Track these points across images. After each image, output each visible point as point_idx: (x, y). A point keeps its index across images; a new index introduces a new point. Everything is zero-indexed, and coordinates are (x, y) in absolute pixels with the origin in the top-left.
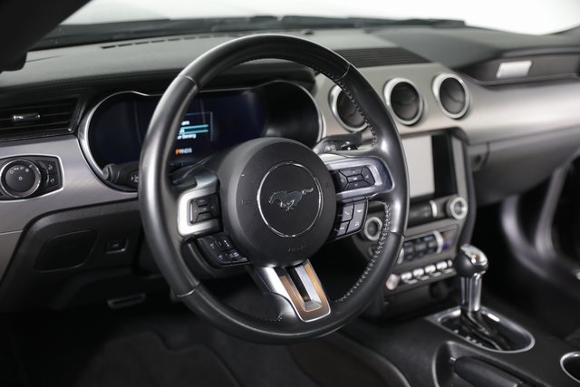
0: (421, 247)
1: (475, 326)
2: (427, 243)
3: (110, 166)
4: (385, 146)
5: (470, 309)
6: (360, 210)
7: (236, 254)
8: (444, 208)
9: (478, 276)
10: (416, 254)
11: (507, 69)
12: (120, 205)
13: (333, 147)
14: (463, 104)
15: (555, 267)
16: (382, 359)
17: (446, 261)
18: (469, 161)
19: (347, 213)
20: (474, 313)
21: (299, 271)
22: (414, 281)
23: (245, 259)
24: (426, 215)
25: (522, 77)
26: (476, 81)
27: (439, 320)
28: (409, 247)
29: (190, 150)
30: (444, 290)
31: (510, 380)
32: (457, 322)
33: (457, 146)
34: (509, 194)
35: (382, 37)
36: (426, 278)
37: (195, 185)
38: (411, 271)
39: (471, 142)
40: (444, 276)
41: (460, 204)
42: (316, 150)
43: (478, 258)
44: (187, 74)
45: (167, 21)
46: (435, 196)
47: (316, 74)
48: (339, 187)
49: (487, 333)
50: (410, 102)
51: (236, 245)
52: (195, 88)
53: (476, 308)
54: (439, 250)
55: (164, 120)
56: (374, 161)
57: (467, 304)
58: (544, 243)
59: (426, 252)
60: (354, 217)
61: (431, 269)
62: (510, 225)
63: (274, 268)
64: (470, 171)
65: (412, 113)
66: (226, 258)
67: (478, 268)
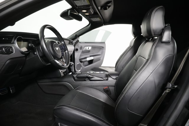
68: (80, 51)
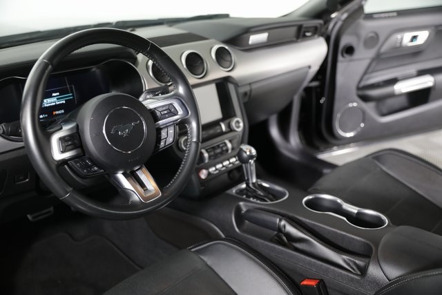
0: (218, 151)
1: (255, 191)
2: (222, 148)
3: (3, 125)
4: (181, 90)
5: (250, 182)
6: (171, 131)
7: (96, 168)
8: (229, 126)
9: (252, 161)
10: (216, 156)
11: (254, 39)
12: (18, 151)
13: (151, 96)
14: (231, 62)
15: (302, 153)
16: (203, 220)
17: (235, 157)
18: (240, 96)
19: (164, 134)
20: (253, 184)
21: (139, 173)
22: (217, 171)
23: (102, 171)
24: (219, 131)
25: (264, 43)
26: (237, 48)
27: (234, 191)
28: (210, 152)
29: (63, 111)
30: (236, 175)
31: (274, 217)
32: (245, 191)
33: (231, 88)
34: (272, 114)
35: (179, 28)
36: (224, 168)
37: (61, 128)
38: (215, 166)
39: (240, 85)
40: (235, 166)
41: (238, 122)
42: (141, 99)
43: (250, 151)
44: (44, 59)
45: (39, 32)
46: (223, 120)
47: (137, 54)
48: (156, 119)
49: (262, 194)
50: (198, 64)
51: (95, 162)
52: (50, 67)
53: (254, 181)
54: (230, 151)
55: (32, 89)
56: (175, 100)
57: (248, 179)
58: (295, 140)
59: (222, 153)
60: (168, 136)
61: (226, 163)
62: (275, 132)
63: (122, 174)
64: (242, 102)
65: (200, 71)
66: (88, 172)
67: (251, 157)
68: (363, 56)
